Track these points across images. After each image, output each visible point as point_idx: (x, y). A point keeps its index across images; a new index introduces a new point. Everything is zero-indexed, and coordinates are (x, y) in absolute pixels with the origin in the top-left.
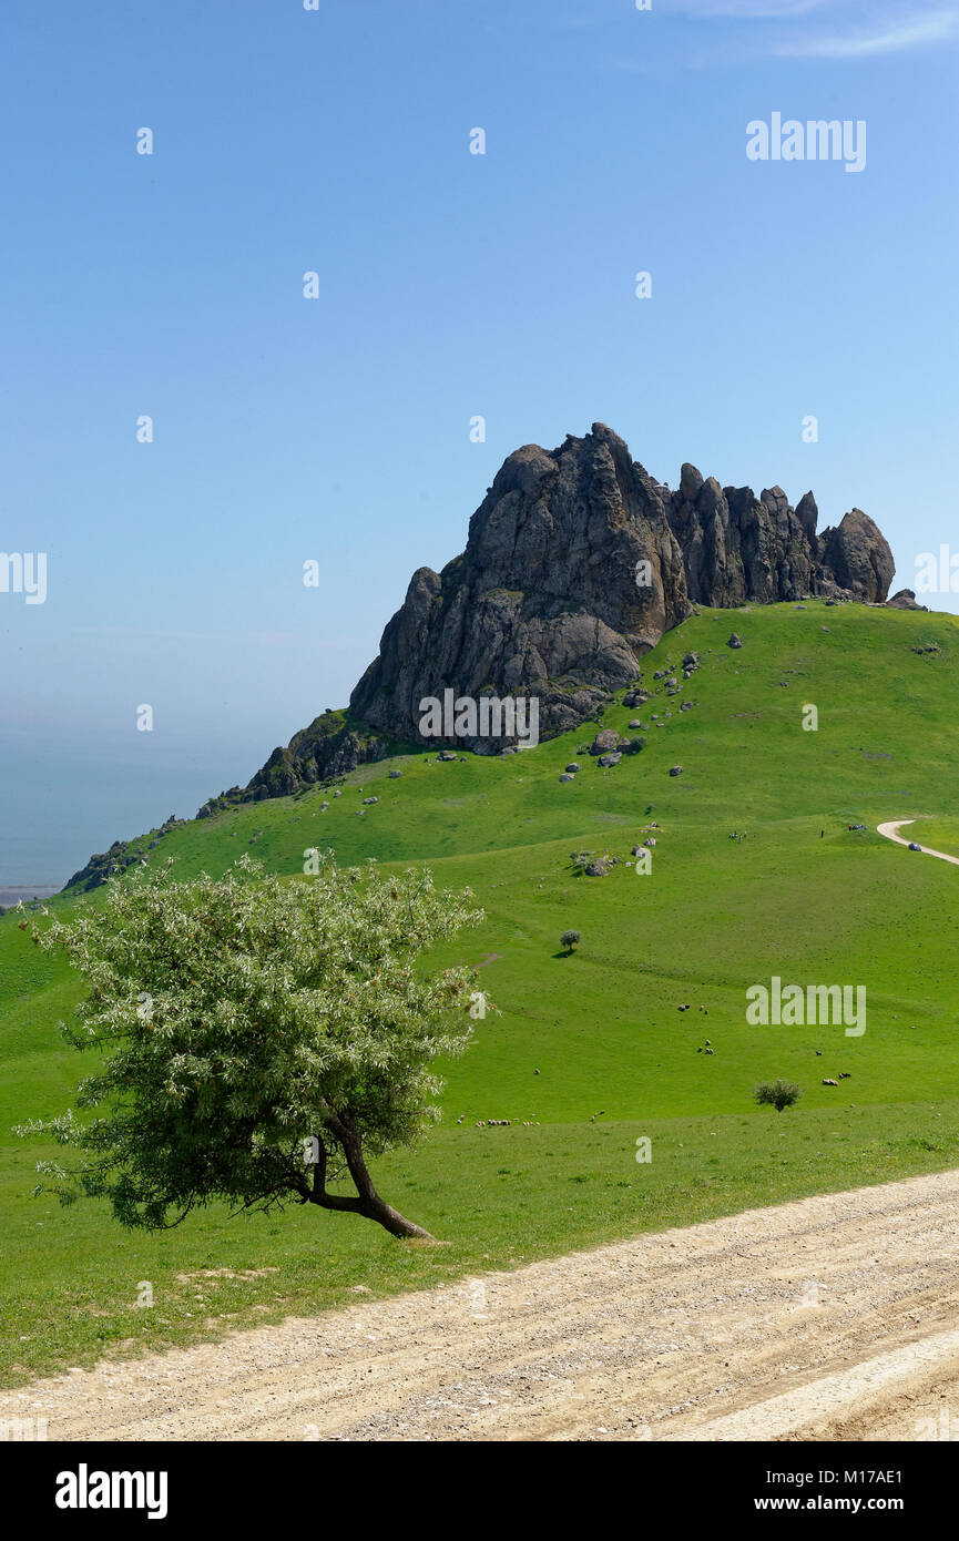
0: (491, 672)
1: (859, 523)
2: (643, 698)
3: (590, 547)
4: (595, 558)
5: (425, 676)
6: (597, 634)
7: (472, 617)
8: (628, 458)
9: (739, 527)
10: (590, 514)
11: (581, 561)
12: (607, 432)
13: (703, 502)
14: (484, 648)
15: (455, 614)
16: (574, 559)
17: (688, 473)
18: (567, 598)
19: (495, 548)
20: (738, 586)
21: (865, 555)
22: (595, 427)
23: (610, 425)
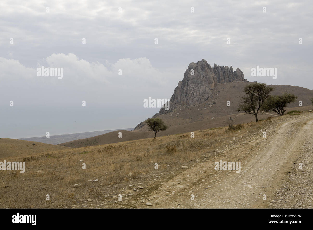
0: (192, 95)
1: (239, 70)
2: (213, 97)
3: (203, 76)
4: (204, 78)
5: (182, 96)
6: (206, 88)
7: (188, 87)
8: (208, 63)
9: (223, 72)
10: (203, 72)
11: (202, 78)
12: (204, 60)
13: (217, 69)
14: (190, 92)
15: (186, 87)
16: (201, 78)
17: (215, 65)
18: (201, 84)
19: (190, 78)
20: (223, 80)
21: (240, 75)
22: (202, 60)
23: (204, 59)
